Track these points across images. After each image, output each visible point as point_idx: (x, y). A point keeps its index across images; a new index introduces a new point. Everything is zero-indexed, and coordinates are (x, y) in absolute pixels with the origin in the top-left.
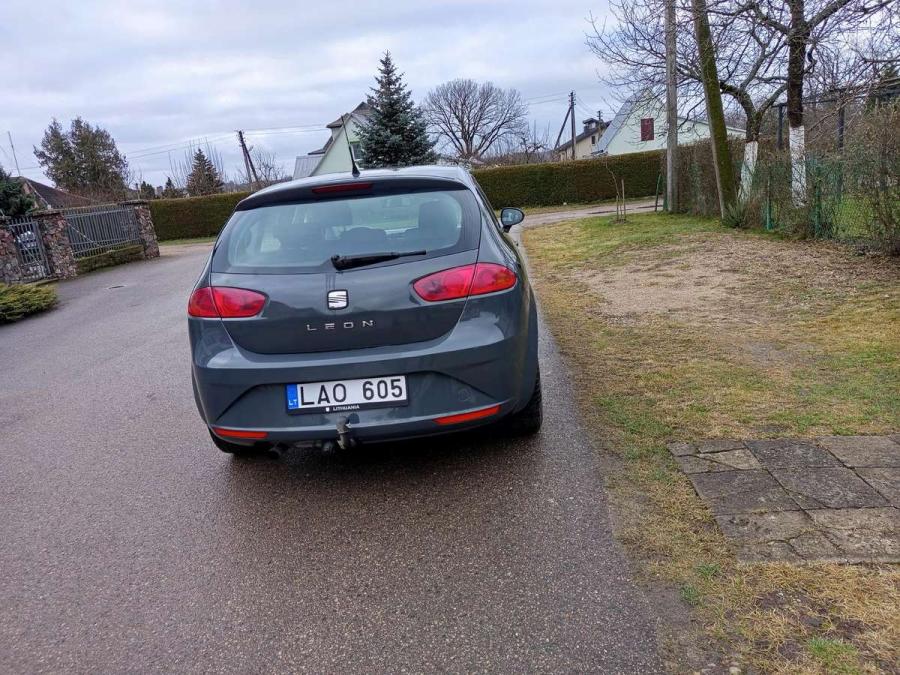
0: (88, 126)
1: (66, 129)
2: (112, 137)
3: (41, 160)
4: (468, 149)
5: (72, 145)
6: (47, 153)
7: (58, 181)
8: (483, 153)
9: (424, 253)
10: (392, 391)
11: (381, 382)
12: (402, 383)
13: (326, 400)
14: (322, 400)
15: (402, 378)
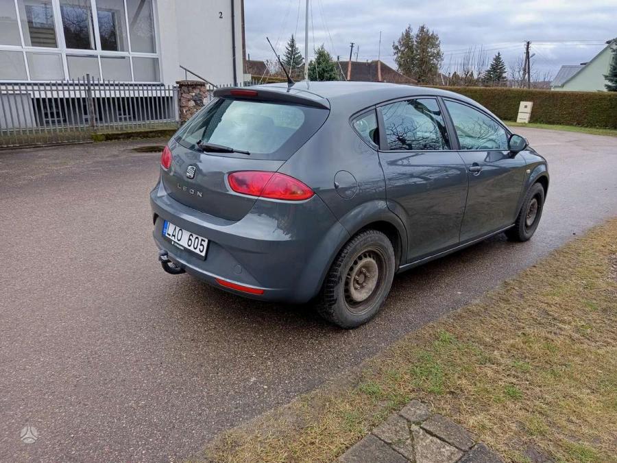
0: (428, 31)
1: (415, 32)
2: (439, 39)
3: (395, 51)
5: (415, 43)
6: (399, 47)
7: (400, 65)
9: (248, 154)
10: (200, 247)
11: (197, 238)
12: (205, 244)
13: (174, 236)
14: (173, 235)
15: (207, 241)
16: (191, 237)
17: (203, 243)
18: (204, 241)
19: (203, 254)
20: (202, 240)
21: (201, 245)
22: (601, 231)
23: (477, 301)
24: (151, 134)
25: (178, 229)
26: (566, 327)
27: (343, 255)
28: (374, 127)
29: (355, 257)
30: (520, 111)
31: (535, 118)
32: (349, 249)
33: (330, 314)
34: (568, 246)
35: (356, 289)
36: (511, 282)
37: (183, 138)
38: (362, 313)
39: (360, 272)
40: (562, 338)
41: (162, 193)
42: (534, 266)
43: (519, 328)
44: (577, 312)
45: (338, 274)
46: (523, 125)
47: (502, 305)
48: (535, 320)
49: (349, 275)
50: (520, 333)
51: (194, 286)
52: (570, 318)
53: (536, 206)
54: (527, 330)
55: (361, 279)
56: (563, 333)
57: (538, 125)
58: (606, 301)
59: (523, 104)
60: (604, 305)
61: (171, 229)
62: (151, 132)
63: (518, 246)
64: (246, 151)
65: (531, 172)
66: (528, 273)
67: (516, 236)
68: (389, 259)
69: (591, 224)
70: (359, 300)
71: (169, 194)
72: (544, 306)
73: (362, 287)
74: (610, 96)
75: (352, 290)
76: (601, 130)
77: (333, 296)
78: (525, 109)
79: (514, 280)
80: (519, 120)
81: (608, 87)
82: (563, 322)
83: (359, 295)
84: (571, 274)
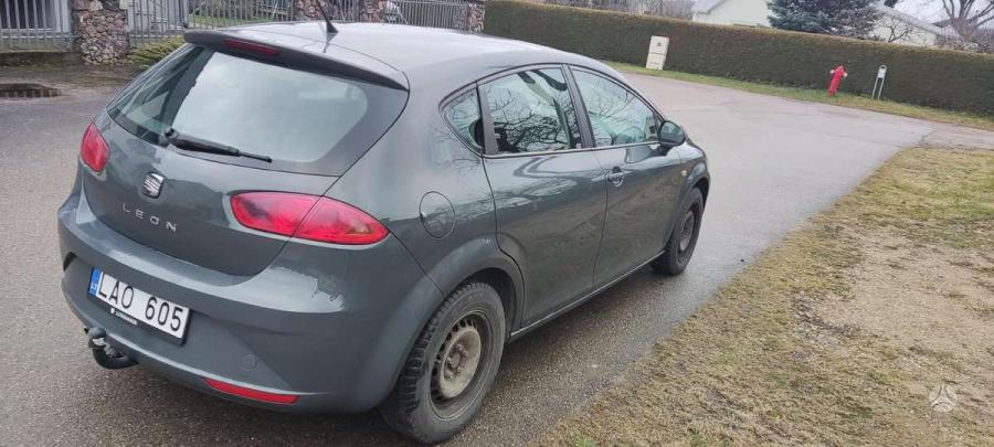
4: (961, 12)
8: (982, 23)
9: (269, 161)
10: (172, 322)
11: (165, 304)
12: (184, 316)
13: (116, 298)
14: (112, 297)
15: (186, 311)
16: (152, 303)
17: (178, 313)
18: (181, 310)
19: (179, 334)
20: (177, 309)
21: (175, 317)
22: (778, 256)
23: (621, 379)
24: (11, 60)
25: (122, 286)
26: (748, 415)
27: (431, 327)
28: (476, 118)
29: (449, 329)
30: (651, 50)
31: (673, 64)
32: (441, 316)
33: (409, 425)
34: (737, 281)
35: (446, 377)
36: (666, 343)
37: (124, 111)
38: (455, 416)
39: (455, 350)
40: (743, 434)
41: (85, 216)
42: (694, 316)
43: (684, 421)
44: (759, 390)
45: (423, 360)
46: (655, 73)
47: (656, 383)
48: (703, 405)
49: (438, 358)
50: (685, 429)
51: (145, 379)
52: (752, 400)
53: (692, 221)
54: (697, 424)
55: (454, 361)
56: (743, 425)
57: (677, 73)
58: (794, 370)
59: (655, 40)
60: (794, 376)
61: (106, 285)
62: (12, 55)
63: (668, 284)
64: (265, 155)
65: (688, 175)
66: (687, 327)
67: (666, 268)
68: (498, 326)
69: (763, 244)
70: (452, 395)
71: (100, 219)
72: (714, 382)
73: (457, 373)
74: (775, 36)
75: (443, 381)
76: (763, 87)
77: (414, 396)
78: (658, 47)
79: (668, 341)
80: (649, 65)
81: (772, 20)
82: (742, 407)
83: (451, 388)
84: (745, 327)
